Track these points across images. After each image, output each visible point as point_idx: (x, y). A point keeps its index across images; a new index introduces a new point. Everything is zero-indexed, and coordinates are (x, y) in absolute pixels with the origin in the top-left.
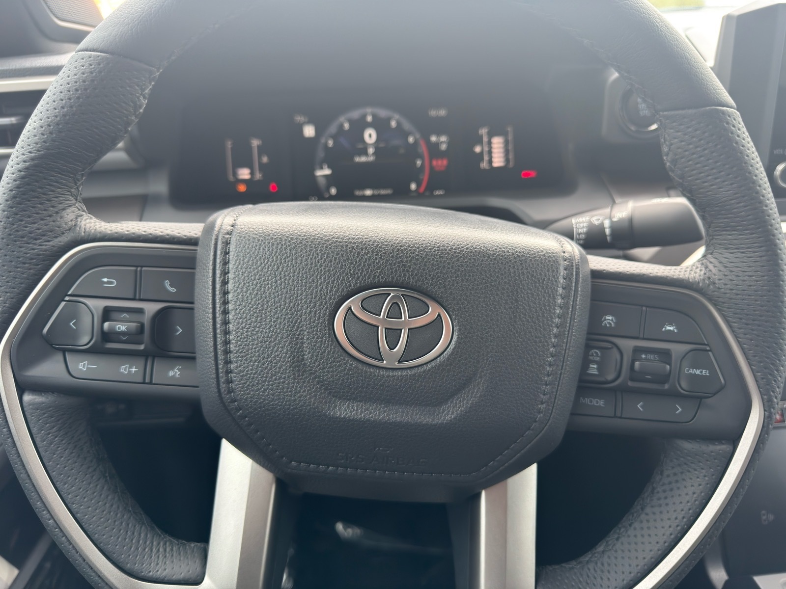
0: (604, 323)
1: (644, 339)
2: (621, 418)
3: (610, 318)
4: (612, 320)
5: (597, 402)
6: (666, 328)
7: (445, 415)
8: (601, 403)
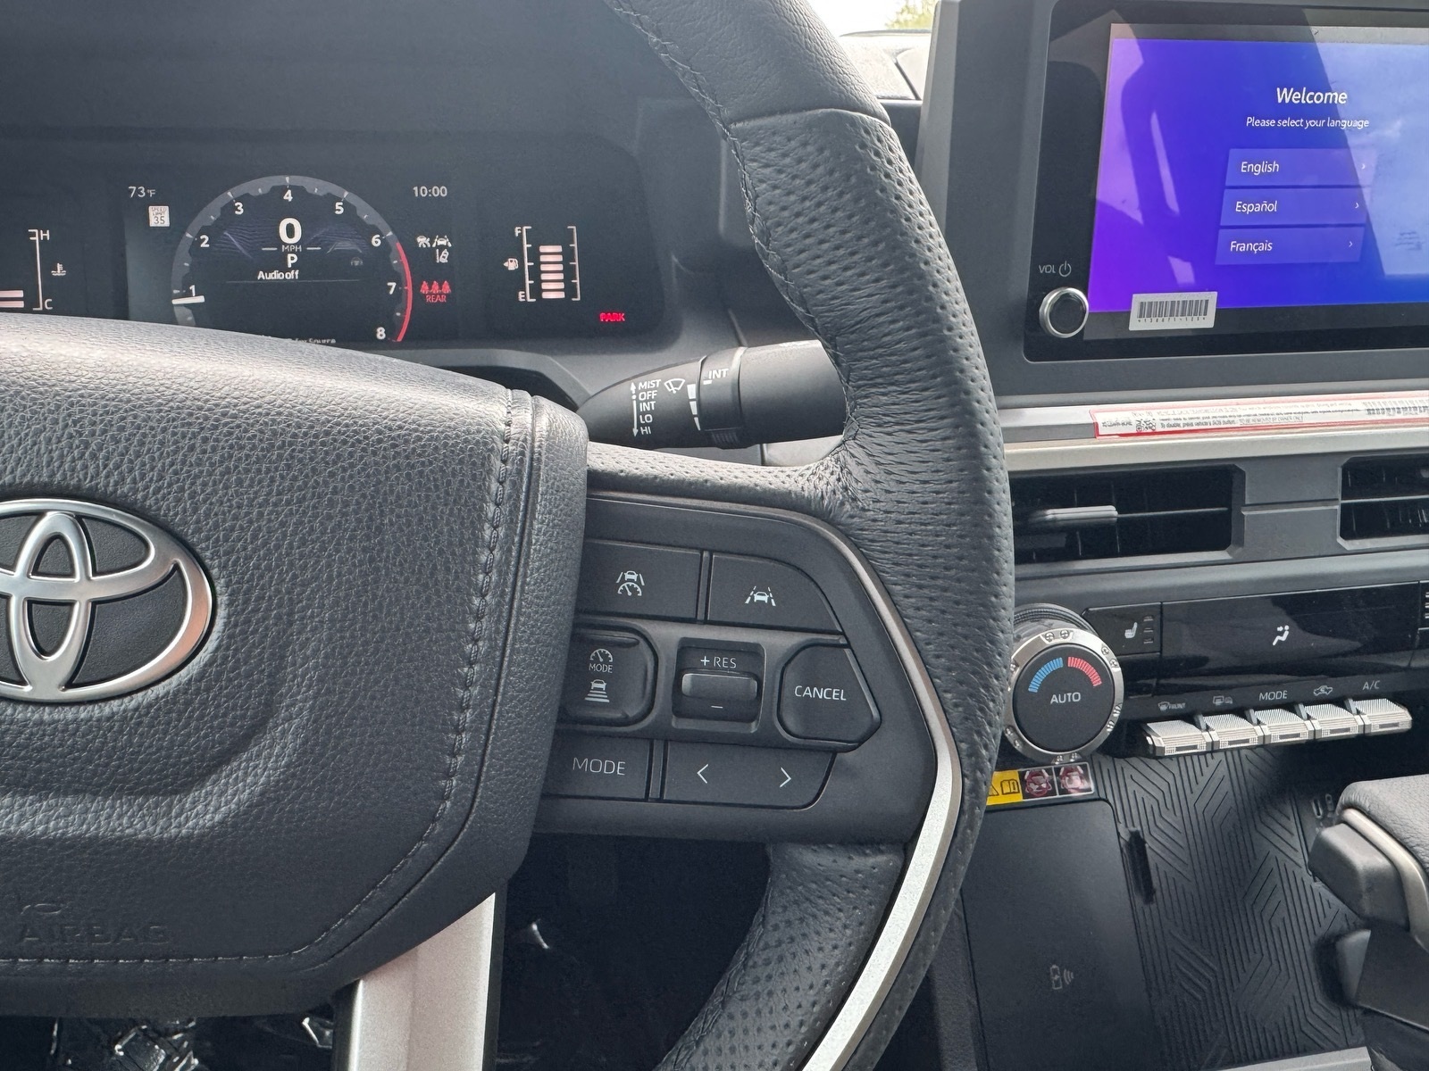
0: (621, 588)
1: (706, 622)
2: (660, 800)
3: (634, 577)
4: (638, 582)
5: (609, 767)
6: (753, 598)
7: (197, 815)
8: (618, 768)
